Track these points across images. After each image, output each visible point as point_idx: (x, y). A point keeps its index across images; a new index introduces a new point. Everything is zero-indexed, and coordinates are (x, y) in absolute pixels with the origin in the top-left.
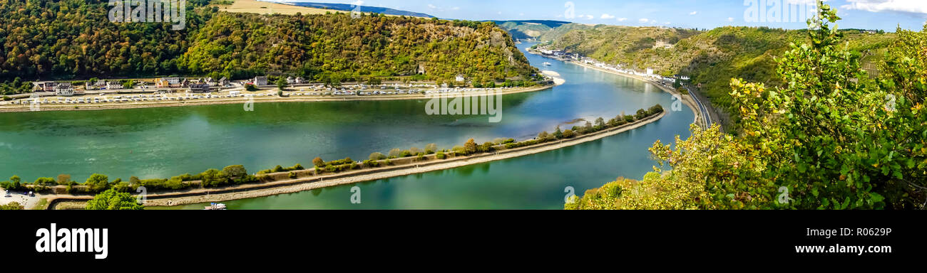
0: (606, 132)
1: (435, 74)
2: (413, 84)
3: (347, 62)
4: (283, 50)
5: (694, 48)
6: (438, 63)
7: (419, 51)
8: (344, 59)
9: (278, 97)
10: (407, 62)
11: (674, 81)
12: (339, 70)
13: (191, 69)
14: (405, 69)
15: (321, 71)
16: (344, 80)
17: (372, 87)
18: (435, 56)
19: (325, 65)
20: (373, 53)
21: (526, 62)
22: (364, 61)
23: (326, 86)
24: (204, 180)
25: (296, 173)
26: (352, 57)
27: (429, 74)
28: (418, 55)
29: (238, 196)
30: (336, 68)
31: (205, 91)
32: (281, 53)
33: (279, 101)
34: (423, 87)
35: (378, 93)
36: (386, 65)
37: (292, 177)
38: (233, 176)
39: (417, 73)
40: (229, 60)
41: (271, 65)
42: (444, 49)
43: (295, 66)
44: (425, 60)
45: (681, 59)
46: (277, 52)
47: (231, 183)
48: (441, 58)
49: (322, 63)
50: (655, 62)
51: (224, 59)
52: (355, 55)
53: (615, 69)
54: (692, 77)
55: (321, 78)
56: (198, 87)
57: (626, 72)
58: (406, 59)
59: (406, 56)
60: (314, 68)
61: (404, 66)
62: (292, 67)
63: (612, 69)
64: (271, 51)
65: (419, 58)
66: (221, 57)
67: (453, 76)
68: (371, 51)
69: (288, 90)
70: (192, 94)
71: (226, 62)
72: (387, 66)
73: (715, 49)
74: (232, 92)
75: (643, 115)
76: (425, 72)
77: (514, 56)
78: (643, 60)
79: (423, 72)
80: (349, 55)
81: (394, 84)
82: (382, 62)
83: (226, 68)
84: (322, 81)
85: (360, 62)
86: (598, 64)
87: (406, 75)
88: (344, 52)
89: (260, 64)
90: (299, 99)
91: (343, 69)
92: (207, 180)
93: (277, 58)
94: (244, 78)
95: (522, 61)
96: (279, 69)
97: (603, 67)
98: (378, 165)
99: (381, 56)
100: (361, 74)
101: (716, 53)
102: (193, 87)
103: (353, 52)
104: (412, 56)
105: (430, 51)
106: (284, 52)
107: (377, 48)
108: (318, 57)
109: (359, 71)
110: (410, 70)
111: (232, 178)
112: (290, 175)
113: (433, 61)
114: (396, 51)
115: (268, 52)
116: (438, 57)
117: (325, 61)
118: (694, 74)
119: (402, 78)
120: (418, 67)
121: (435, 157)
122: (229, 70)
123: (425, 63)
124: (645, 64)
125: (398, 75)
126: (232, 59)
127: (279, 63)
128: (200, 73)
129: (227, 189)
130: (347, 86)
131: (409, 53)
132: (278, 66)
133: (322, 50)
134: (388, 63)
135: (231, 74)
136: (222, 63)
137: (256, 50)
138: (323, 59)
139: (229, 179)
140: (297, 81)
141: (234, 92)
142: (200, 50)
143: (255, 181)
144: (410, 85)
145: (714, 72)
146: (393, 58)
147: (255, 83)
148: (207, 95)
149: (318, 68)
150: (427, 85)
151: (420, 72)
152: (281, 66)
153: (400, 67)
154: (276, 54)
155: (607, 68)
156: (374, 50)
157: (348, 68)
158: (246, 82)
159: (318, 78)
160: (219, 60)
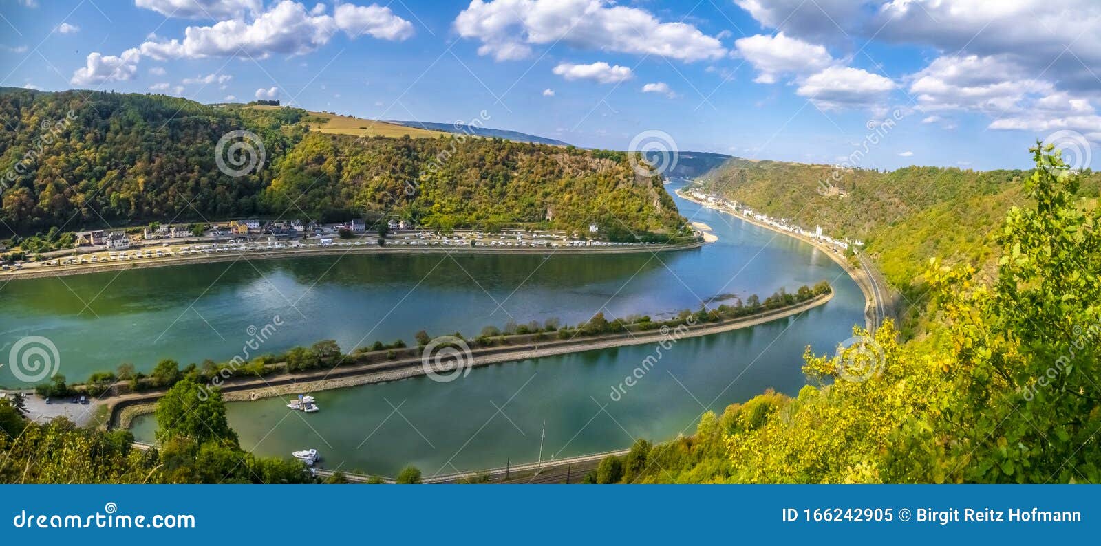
0: (761, 317)
1: (566, 221)
2: (538, 234)
3: (461, 202)
4: (387, 184)
5: (872, 199)
6: (570, 207)
7: (548, 191)
8: (458, 197)
9: (379, 247)
10: (532, 205)
11: (846, 246)
12: (451, 213)
13: (276, 209)
14: (529, 214)
15: (431, 213)
16: (458, 226)
17: (490, 236)
18: (567, 197)
19: (436, 205)
20: (493, 190)
21: (674, 210)
22: (481, 201)
23: (436, 234)
24: (289, 363)
25: (397, 353)
26: (468, 195)
27: (557, 222)
28: (546, 195)
29: (330, 384)
30: (448, 209)
31: (291, 239)
32: (384, 189)
33: (379, 252)
34: (550, 239)
35: (497, 245)
36: (508, 207)
37: (391, 359)
38: (325, 356)
39: (544, 218)
40: (321, 196)
41: (370, 204)
42: (577, 188)
43: (399, 205)
44: (554, 203)
45: (857, 215)
46: (379, 188)
47: (323, 366)
48: (574, 199)
49: (432, 203)
50: (826, 217)
51: (314, 196)
52: (471, 193)
53: (777, 225)
54: (867, 242)
55: (431, 222)
56: (282, 233)
57: (791, 229)
58: (532, 200)
59: (532, 196)
60: (421, 209)
61: (528, 210)
62: (395, 208)
63: (775, 224)
64: (371, 186)
65: (548, 199)
66: (312, 192)
67: (586, 225)
68: (491, 189)
69: (390, 238)
70: (276, 243)
71: (317, 199)
72: (510, 208)
73: (896, 200)
74: (325, 241)
75: (806, 296)
76: (553, 218)
77: (660, 200)
78: (812, 213)
79: (550, 218)
80: (464, 193)
81: (516, 233)
82: (504, 203)
83: (318, 207)
84: (431, 227)
85: (477, 202)
86: (758, 217)
87: (529, 221)
88: (459, 188)
89: (358, 203)
90: (402, 251)
91: (457, 211)
92: (294, 362)
93: (378, 196)
94: (338, 222)
95: (669, 208)
96: (381, 209)
97: (765, 221)
98: (493, 344)
99: (503, 194)
100: (478, 218)
101: (897, 207)
102: (277, 233)
103: (469, 189)
104: (539, 196)
105: (561, 190)
106: (388, 187)
107: (498, 185)
108: (428, 194)
109: (475, 214)
110: (535, 215)
111: (322, 359)
112: (389, 355)
113: (564, 204)
114: (521, 190)
115: (367, 186)
116: (571, 198)
117: (437, 200)
118: (871, 238)
119: (526, 225)
120: (546, 212)
121: (558, 336)
122: (321, 210)
123: (554, 206)
124: (815, 219)
125: (522, 221)
126: (325, 195)
127: (381, 201)
128: (289, 216)
129: (317, 374)
130: (460, 234)
131: (536, 192)
132: (379, 206)
133: (433, 185)
134: (510, 204)
135: (323, 216)
136: (312, 200)
137: (354, 184)
138: (434, 197)
139: (320, 360)
140: (401, 225)
141: (327, 240)
142: (285, 183)
143: (349, 362)
144: (534, 235)
145: (893, 235)
146: (516, 198)
147: (352, 228)
148: (295, 244)
149: (427, 210)
150: (554, 236)
151: (547, 217)
152: (383, 206)
153: (524, 210)
154: (378, 190)
155: (769, 223)
156: (494, 187)
157: (462, 210)
158: (341, 226)
159: (427, 223)
160: (309, 197)
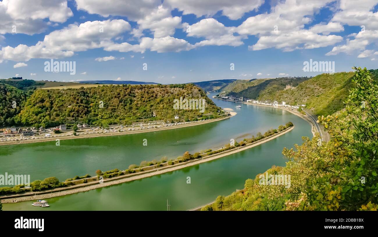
0: (264, 140)
1: (163, 116)
2: (150, 123)
3: (111, 113)
4: (75, 109)
5: (306, 88)
6: (164, 110)
7: (152, 104)
8: (110, 112)
9: (74, 136)
10: (145, 111)
11: (298, 108)
12: (107, 118)
13: (23, 123)
14: (145, 115)
15: (97, 119)
16: (110, 124)
17: (127, 127)
18: (161, 106)
19: (99, 116)
20: (126, 107)
21: (214, 105)
22: (121, 111)
23: (101, 128)
24: (33, 187)
25: (87, 180)
26: (114, 110)
27: (159, 117)
28: (152, 106)
29: (54, 195)
30: (106, 117)
31: (31, 135)
32: (74, 111)
33: (74, 138)
34: (156, 124)
35: (131, 130)
36: (134, 113)
37: (84, 182)
38: (51, 183)
39: (152, 116)
40: (44, 117)
41: (67, 118)
42: (166, 101)
43: (82, 117)
44: (156, 109)
45: (300, 95)
46: (71, 110)
47: (50, 188)
48: (165, 106)
49: (97, 115)
50: (286, 97)
51: (41, 116)
52: (115, 109)
53: (264, 104)
54: (307, 104)
55: (98, 123)
56: (26, 133)
57: (271, 104)
58: (145, 109)
59: (145, 107)
60: (92, 118)
61: (144, 113)
62: (80, 118)
63: (262, 103)
64: (67, 110)
65: (152, 108)
66: (40, 115)
67: (173, 116)
68: (125, 106)
69: (78, 132)
70: (24, 137)
71: (42, 118)
72: (134, 114)
73: (318, 87)
74: (47, 135)
75: (283, 129)
76: (156, 115)
77: (206, 101)
78: (280, 97)
79: (155, 116)
80: (112, 110)
81: (140, 124)
82: (132, 112)
83: (43, 121)
84: (98, 125)
85: (119, 113)
86: (254, 102)
87: (145, 118)
88: (109, 107)
89: (62, 118)
90: (85, 137)
91: (110, 117)
92: (34, 187)
93: (72, 114)
94: (53, 126)
95: (211, 104)
96: (73, 120)
97: (258, 103)
98: (134, 172)
99: (131, 108)
100: (120, 119)
101: (319, 89)
102: (24, 133)
103: (114, 107)
104: (148, 107)
105: (158, 103)
106: (75, 110)
107: (128, 104)
108: (95, 111)
109: (119, 118)
110: (147, 115)
111: (50, 185)
112: (83, 181)
113: (161, 109)
114: (139, 105)
115: (66, 110)
116: (164, 106)
117: (99, 113)
118: (308, 103)
119: (144, 120)
120: (152, 113)
121: (168, 164)
122: (44, 122)
123: (156, 110)
124: (281, 99)
125: (142, 119)
126: (46, 116)
127: (73, 116)
128: (28, 124)
129: (47, 191)
130: (112, 127)
131: (146, 105)
132: (72, 118)
133: (97, 107)
134: (135, 112)
135: (46, 125)
136: (40, 118)
137: (59, 110)
138: (98, 112)
139: (49, 185)
140: (84, 126)
141: (48, 135)
142: (27, 112)
143: (65, 186)
144: (149, 124)
145: (319, 100)
146: (137, 109)
147: (60, 129)
148: (33, 137)
149: (95, 118)
150: (158, 123)
151: (154, 116)
152: (74, 118)
153: (142, 114)
154: (71, 112)
155: (260, 103)
156: (126, 105)
157: (112, 117)
158: (54, 128)
159: (96, 124)
160: (38, 117)
